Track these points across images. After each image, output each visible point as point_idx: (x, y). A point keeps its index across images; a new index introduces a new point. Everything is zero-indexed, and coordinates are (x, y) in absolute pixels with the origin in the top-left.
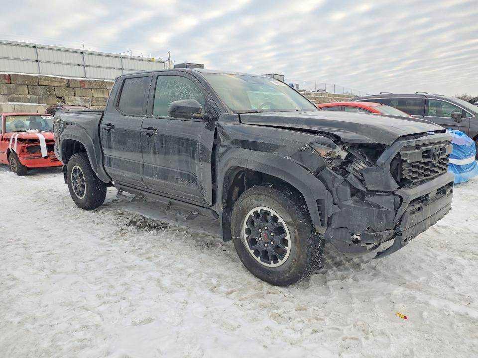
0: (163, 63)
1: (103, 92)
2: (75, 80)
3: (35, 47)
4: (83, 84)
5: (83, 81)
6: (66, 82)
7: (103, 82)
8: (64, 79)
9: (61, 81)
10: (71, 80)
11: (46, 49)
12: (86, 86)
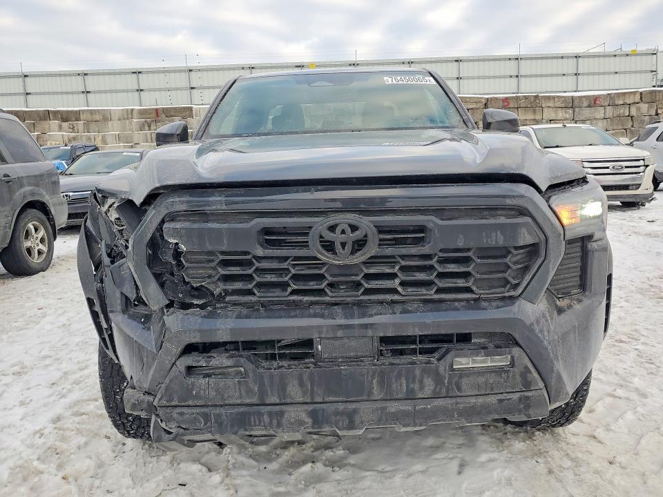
0: (655, 56)
1: (534, 112)
2: (496, 98)
3: (457, 61)
4: (506, 103)
5: (507, 98)
6: (484, 102)
7: (536, 97)
8: (481, 98)
9: (478, 101)
10: (491, 98)
11: (471, 61)
12: (511, 105)
